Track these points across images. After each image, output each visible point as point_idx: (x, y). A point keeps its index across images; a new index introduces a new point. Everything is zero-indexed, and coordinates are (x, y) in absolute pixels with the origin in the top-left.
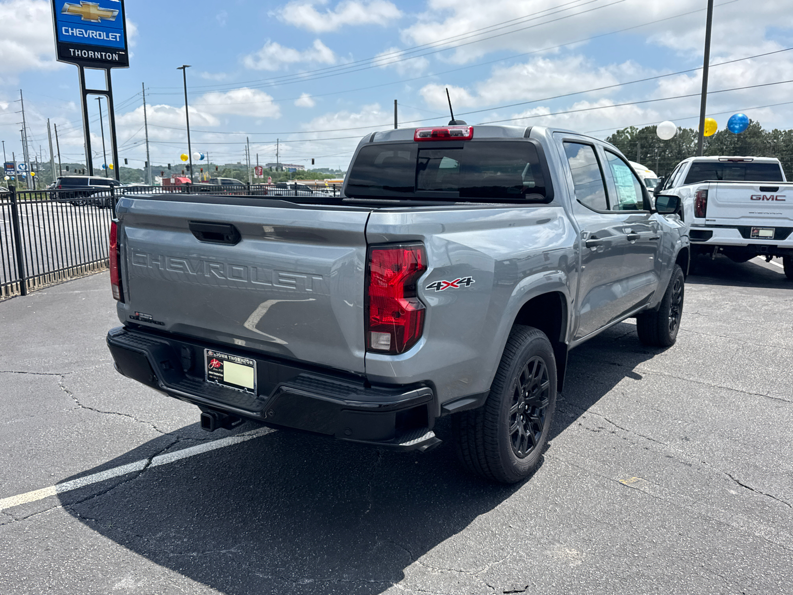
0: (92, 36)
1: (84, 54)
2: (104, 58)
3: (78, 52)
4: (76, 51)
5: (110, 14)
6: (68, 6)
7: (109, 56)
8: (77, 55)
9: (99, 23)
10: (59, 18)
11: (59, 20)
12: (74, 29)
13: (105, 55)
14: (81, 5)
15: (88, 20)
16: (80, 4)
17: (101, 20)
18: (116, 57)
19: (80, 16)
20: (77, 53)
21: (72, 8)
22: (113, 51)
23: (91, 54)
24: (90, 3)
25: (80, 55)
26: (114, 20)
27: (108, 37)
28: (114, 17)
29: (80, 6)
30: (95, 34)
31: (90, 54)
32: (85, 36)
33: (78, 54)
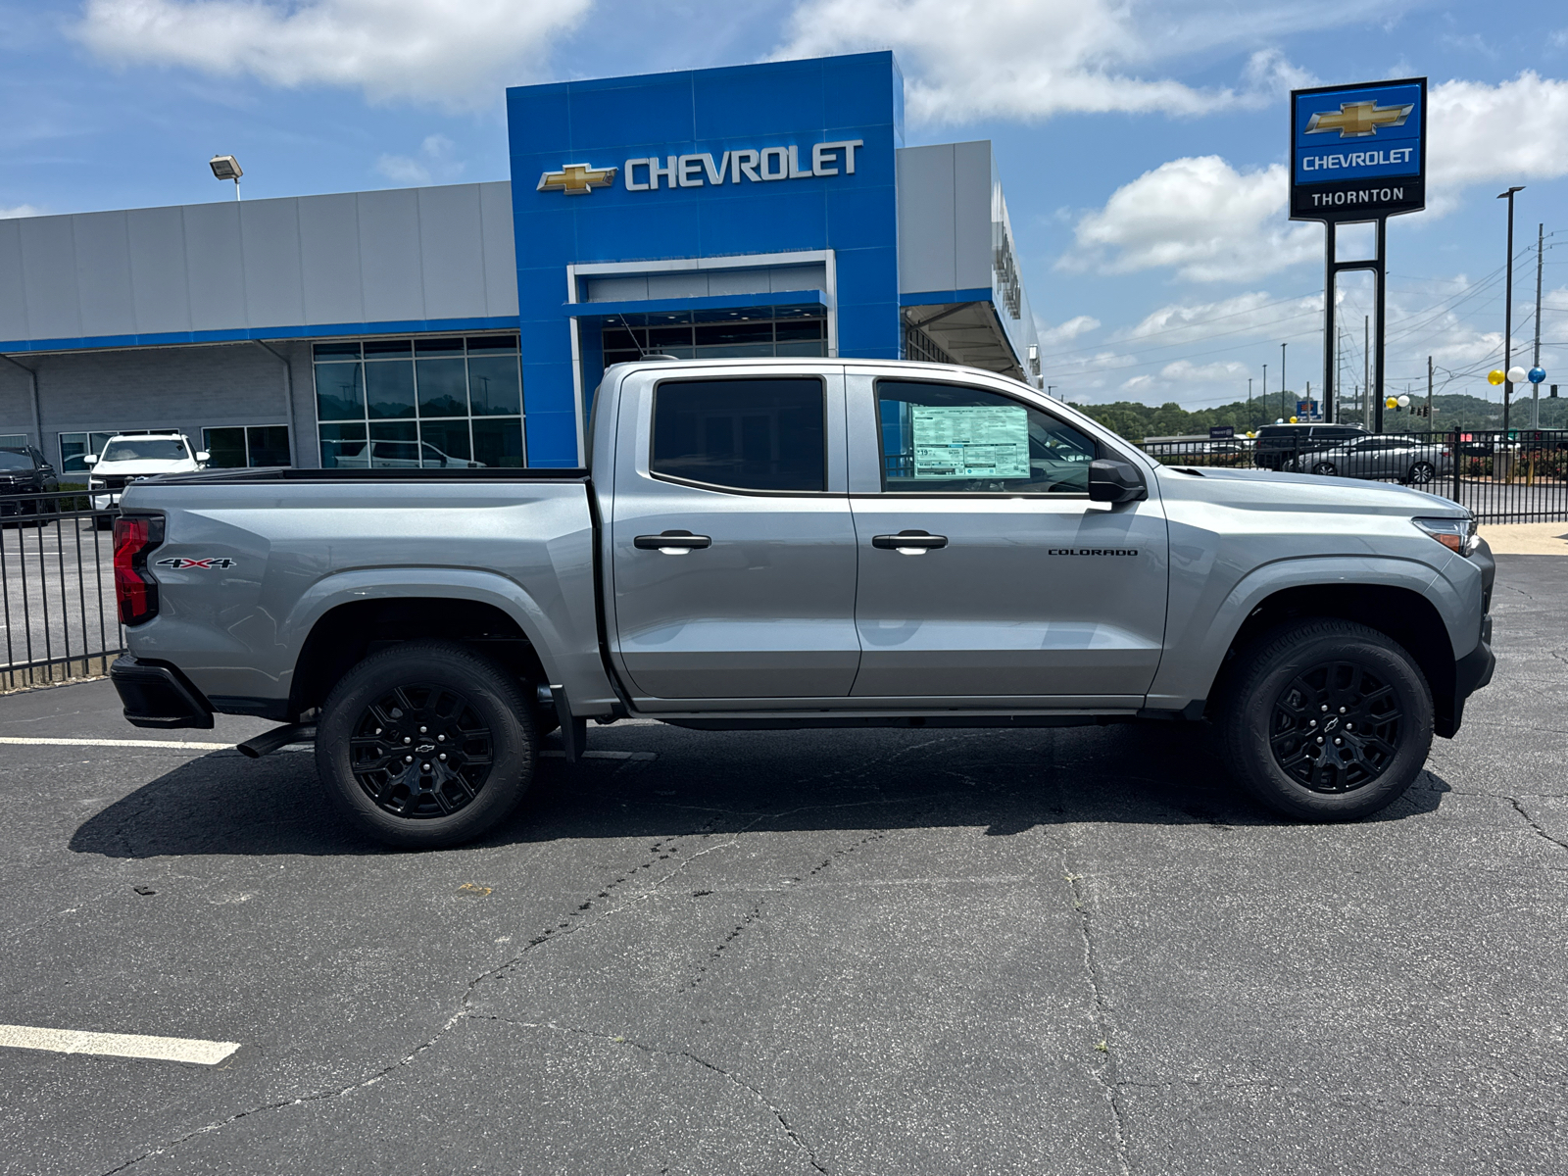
0: (1357, 163)
1: (1338, 198)
2: (1375, 199)
3: (1327, 196)
4: (1324, 195)
5: (1396, 114)
6: (1318, 117)
7: (1385, 195)
8: (1324, 203)
9: (1374, 135)
10: (1300, 143)
11: (1300, 145)
12: (1325, 157)
13: (1378, 194)
14: (1342, 111)
15: (1353, 135)
16: (1339, 109)
17: (1376, 129)
18: (1399, 193)
19: (1339, 131)
20: (1325, 199)
21: (1325, 120)
22: (1390, 182)
23: (1352, 196)
24: (1359, 104)
25: (1330, 203)
26: (1402, 124)
27: (1387, 157)
28: (1402, 117)
29: (1340, 113)
30: (1362, 158)
31: (1349, 197)
32: (1344, 165)
33: (1327, 202)
